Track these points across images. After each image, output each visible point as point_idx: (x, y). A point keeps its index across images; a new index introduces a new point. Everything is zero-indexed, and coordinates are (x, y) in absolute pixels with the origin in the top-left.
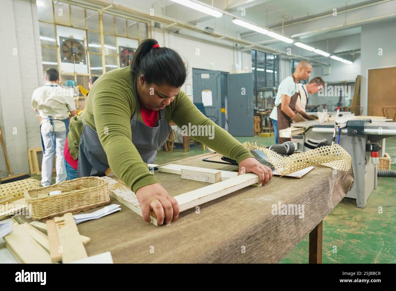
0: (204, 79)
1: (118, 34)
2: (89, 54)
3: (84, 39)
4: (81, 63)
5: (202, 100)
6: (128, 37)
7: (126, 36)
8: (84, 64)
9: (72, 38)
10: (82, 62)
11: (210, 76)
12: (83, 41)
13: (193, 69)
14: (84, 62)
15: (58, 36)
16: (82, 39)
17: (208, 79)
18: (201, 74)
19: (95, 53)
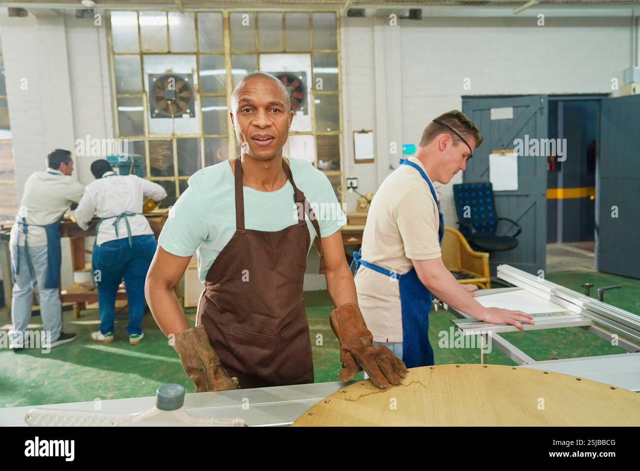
0: (499, 121)
1: (261, 50)
2: (201, 97)
3: (193, 70)
4: (184, 115)
5: (488, 176)
6: (284, 52)
7: (282, 50)
8: (191, 117)
9: (170, 73)
10: (186, 113)
11: (514, 113)
12: (190, 76)
13: (463, 97)
14: (191, 114)
15: (146, 74)
16: (189, 72)
17: (508, 120)
18: (490, 109)
19: (213, 95)
